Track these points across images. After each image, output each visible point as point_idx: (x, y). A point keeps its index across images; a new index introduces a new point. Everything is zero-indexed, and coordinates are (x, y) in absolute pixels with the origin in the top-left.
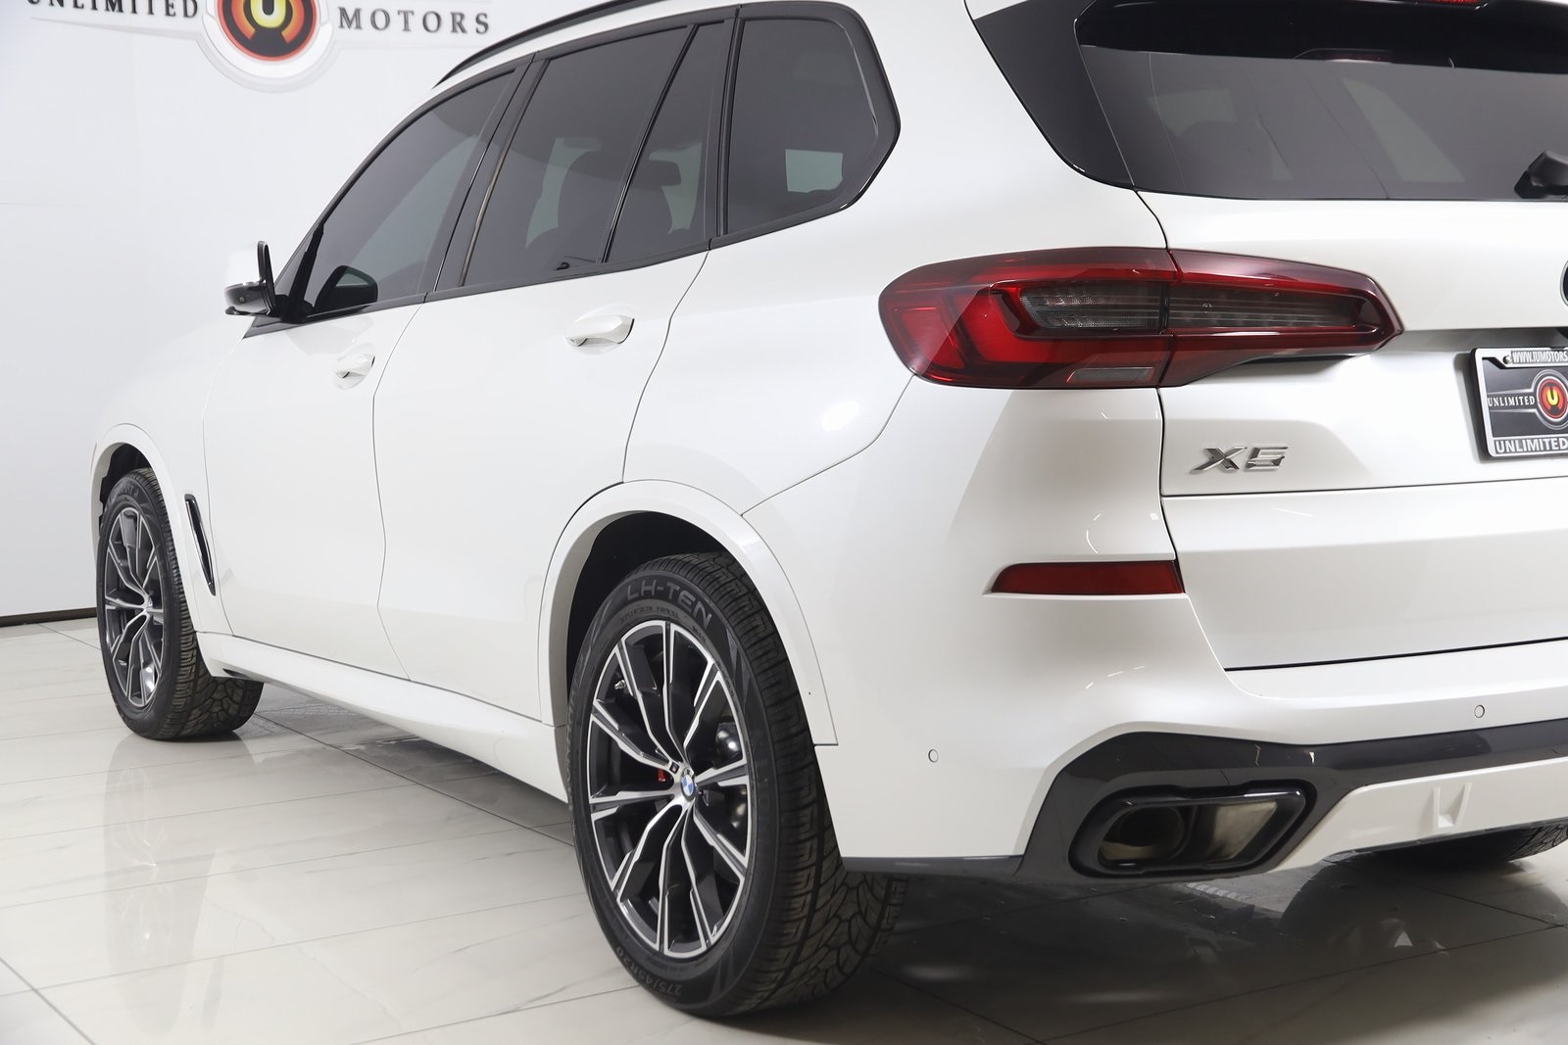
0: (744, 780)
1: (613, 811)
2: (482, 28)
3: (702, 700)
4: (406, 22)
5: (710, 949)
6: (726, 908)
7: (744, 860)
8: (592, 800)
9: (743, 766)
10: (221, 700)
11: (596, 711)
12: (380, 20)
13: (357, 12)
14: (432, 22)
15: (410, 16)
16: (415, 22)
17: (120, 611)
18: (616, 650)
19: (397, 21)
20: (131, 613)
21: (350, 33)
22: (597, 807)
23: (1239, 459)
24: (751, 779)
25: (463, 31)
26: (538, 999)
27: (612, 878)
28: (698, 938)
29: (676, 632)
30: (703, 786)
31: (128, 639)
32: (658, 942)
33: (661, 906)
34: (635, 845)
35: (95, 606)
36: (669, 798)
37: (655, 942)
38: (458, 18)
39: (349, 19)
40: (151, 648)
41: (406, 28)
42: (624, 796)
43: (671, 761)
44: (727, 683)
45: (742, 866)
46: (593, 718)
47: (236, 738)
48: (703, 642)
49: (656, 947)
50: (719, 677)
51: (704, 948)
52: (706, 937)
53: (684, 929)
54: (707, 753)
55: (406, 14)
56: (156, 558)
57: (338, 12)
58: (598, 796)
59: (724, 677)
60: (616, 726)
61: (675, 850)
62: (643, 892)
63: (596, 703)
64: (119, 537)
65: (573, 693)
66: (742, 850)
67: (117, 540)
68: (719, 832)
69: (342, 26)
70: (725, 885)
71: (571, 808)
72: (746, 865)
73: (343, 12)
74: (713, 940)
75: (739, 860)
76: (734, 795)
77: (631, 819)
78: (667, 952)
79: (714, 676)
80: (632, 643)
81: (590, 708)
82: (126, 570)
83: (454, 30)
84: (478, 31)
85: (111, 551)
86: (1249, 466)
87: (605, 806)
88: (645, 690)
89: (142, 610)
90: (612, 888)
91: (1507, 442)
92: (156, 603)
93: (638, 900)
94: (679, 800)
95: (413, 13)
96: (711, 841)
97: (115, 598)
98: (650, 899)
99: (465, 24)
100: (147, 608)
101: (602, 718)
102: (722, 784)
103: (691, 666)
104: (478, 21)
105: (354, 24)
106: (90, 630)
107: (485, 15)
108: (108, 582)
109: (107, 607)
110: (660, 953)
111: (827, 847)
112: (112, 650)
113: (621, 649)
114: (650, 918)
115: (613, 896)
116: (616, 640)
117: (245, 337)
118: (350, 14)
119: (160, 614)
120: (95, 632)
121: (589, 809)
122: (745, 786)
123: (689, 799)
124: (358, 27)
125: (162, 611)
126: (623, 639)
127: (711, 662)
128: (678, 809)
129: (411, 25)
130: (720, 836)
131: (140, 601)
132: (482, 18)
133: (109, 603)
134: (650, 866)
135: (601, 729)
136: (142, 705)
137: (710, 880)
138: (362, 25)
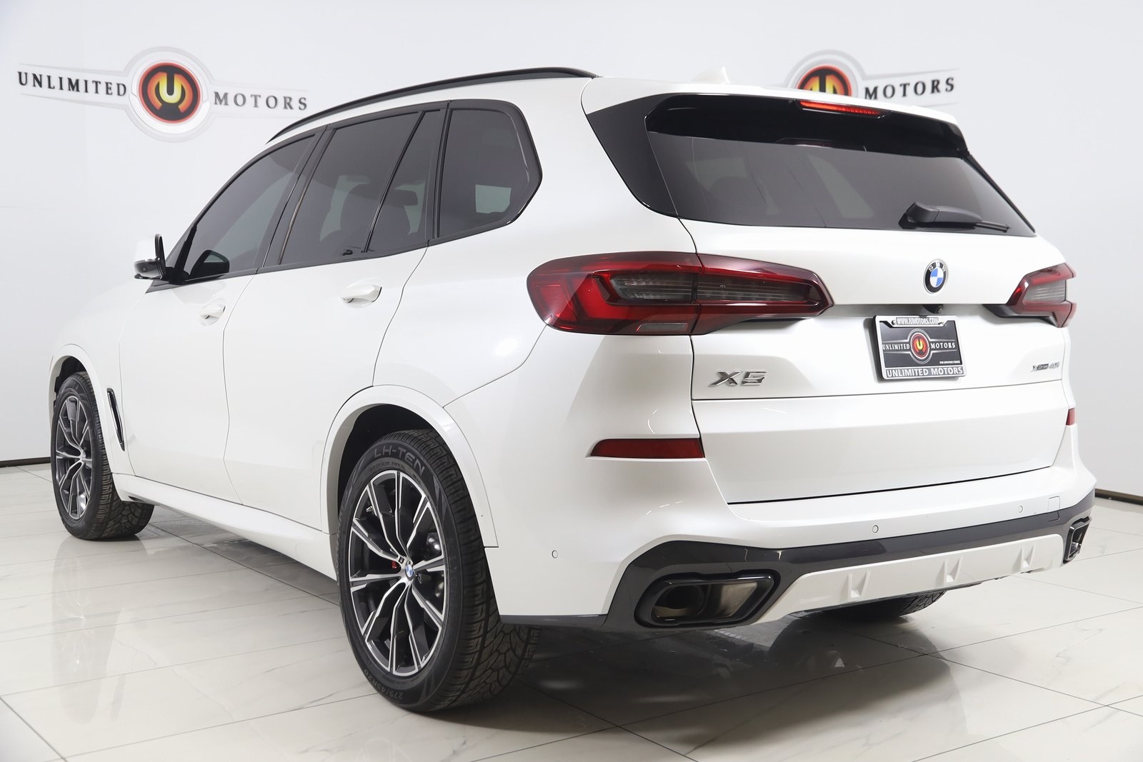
0: (443, 568)
1: (364, 586)
2: (302, 107)
3: (418, 519)
4: (256, 102)
5: (421, 670)
6: (430, 646)
7: (442, 617)
8: (351, 580)
9: (442, 559)
10: (127, 516)
11: (355, 525)
12: (240, 100)
13: (226, 95)
14: (272, 102)
15: (258, 98)
16: (262, 102)
17: (65, 459)
18: (367, 488)
19: (250, 101)
20: (72, 461)
21: (221, 107)
22: (354, 584)
23: (738, 379)
24: (446, 567)
25: (291, 108)
26: (313, 702)
27: (362, 627)
28: (414, 664)
29: (403, 478)
30: (418, 571)
31: (70, 477)
32: (389, 666)
33: (392, 644)
34: (377, 607)
35: (50, 456)
36: (398, 579)
37: (387, 667)
38: (288, 100)
39: (220, 99)
40: (84, 483)
41: (256, 105)
42: (371, 577)
43: (399, 556)
44: (433, 509)
45: (439, 619)
46: (352, 529)
47: (137, 539)
48: (419, 484)
49: (388, 669)
50: (428, 505)
51: (417, 670)
52: (418, 664)
53: (405, 659)
54: (421, 551)
55: (256, 97)
56: (88, 427)
57: (214, 95)
58: (355, 577)
59: (431, 505)
60: (366, 534)
61: (401, 610)
62: (381, 636)
63: (355, 520)
64: (66, 414)
65: (341, 514)
66: (440, 610)
67: (64, 416)
68: (427, 600)
69: (216, 103)
70: (431, 631)
71: (338, 584)
72: (443, 620)
73: (217, 94)
74: (422, 665)
75: (438, 617)
76: (437, 577)
77: (374, 591)
78: (395, 673)
79: (426, 505)
80: (377, 484)
81: (351, 523)
82: (69, 434)
83: (285, 107)
84: (300, 109)
85: (61, 422)
86: (743, 382)
87: (359, 583)
88: (384, 512)
89: (79, 459)
90: (363, 632)
91: (894, 371)
92: (88, 455)
93: (378, 640)
94: (404, 580)
95: (260, 96)
96: (422, 605)
97: (62, 451)
98: (386, 640)
99: (292, 104)
100: (82, 458)
101: (358, 529)
102: (429, 570)
103: (412, 498)
104: (300, 102)
105: (223, 102)
106: (46, 471)
107: (305, 99)
108: (58, 441)
109: (57, 457)
110: (391, 673)
111: (492, 609)
112: (60, 484)
113: (370, 487)
114: (385, 651)
115: (363, 639)
116: (367, 482)
117: (147, 292)
118: (221, 96)
119: (89, 462)
120: (49, 472)
121: (349, 585)
122: (443, 571)
123: (410, 579)
124: (226, 104)
125: (91, 460)
126: (372, 481)
127: (424, 496)
128: (403, 585)
129: (259, 104)
130: (427, 602)
131: (78, 453)
132: (303, 101)
133: (59, 455)
134: (386, 620)
135: (357, 536)
136: (78, 518)
137: (422, 629)
138: (229, 103)
